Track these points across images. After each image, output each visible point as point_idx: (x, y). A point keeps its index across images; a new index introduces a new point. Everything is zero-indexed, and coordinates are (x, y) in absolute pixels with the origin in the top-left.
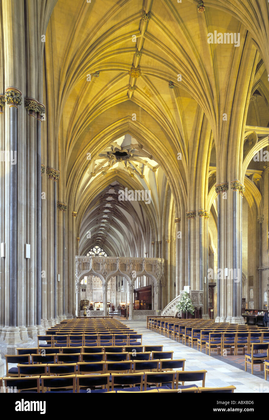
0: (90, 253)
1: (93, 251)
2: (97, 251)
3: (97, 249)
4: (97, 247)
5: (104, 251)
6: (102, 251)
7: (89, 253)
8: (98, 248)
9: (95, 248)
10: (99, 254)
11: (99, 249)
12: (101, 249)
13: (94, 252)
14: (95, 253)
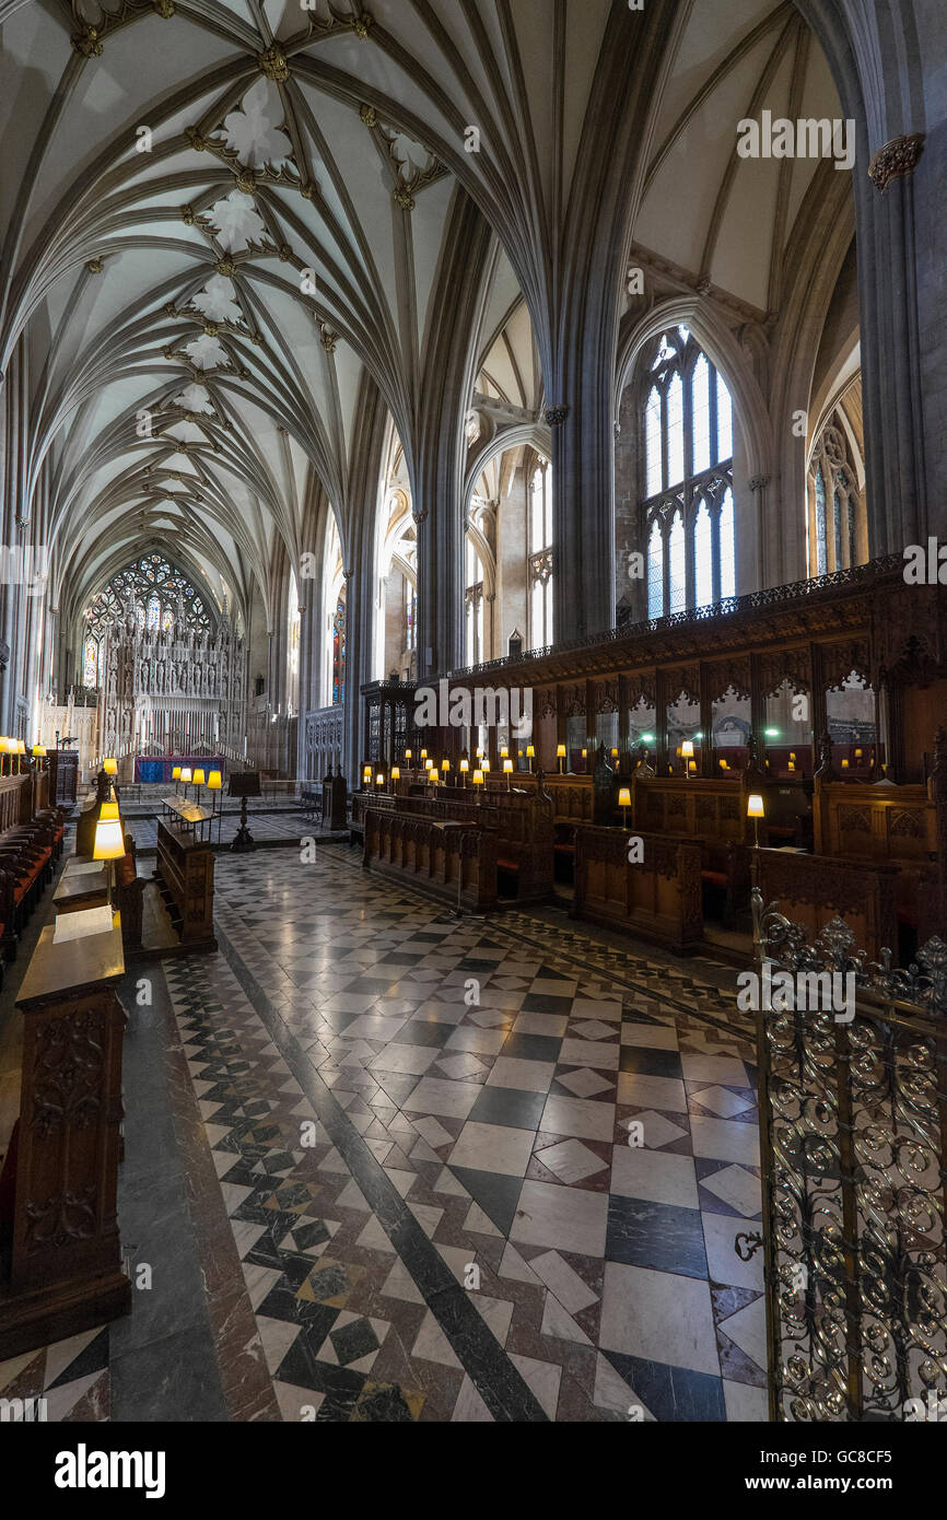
0: (130, 576)
1: (138, 570)
2: (155, 574)
3: (156, 566)
4: (156, 559)
5: (183, 575)
6: (178, 576)
7: (124, 578)
8: (162, 564)
9: (149, 562)
10: (166, 585)
11: (166, 568)
12: (172, 568)
13: (143, 574)
14: (147, 579)
